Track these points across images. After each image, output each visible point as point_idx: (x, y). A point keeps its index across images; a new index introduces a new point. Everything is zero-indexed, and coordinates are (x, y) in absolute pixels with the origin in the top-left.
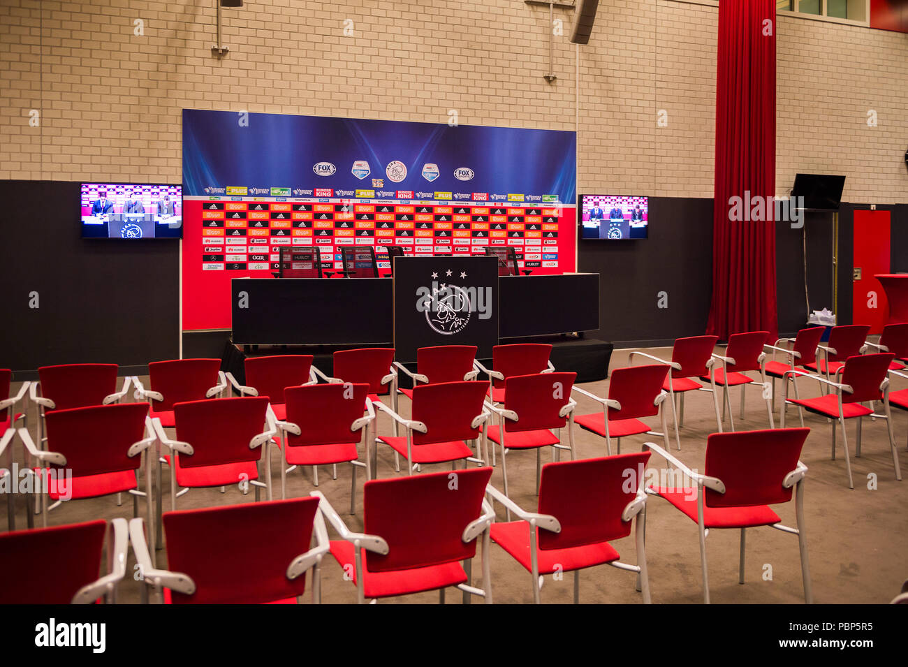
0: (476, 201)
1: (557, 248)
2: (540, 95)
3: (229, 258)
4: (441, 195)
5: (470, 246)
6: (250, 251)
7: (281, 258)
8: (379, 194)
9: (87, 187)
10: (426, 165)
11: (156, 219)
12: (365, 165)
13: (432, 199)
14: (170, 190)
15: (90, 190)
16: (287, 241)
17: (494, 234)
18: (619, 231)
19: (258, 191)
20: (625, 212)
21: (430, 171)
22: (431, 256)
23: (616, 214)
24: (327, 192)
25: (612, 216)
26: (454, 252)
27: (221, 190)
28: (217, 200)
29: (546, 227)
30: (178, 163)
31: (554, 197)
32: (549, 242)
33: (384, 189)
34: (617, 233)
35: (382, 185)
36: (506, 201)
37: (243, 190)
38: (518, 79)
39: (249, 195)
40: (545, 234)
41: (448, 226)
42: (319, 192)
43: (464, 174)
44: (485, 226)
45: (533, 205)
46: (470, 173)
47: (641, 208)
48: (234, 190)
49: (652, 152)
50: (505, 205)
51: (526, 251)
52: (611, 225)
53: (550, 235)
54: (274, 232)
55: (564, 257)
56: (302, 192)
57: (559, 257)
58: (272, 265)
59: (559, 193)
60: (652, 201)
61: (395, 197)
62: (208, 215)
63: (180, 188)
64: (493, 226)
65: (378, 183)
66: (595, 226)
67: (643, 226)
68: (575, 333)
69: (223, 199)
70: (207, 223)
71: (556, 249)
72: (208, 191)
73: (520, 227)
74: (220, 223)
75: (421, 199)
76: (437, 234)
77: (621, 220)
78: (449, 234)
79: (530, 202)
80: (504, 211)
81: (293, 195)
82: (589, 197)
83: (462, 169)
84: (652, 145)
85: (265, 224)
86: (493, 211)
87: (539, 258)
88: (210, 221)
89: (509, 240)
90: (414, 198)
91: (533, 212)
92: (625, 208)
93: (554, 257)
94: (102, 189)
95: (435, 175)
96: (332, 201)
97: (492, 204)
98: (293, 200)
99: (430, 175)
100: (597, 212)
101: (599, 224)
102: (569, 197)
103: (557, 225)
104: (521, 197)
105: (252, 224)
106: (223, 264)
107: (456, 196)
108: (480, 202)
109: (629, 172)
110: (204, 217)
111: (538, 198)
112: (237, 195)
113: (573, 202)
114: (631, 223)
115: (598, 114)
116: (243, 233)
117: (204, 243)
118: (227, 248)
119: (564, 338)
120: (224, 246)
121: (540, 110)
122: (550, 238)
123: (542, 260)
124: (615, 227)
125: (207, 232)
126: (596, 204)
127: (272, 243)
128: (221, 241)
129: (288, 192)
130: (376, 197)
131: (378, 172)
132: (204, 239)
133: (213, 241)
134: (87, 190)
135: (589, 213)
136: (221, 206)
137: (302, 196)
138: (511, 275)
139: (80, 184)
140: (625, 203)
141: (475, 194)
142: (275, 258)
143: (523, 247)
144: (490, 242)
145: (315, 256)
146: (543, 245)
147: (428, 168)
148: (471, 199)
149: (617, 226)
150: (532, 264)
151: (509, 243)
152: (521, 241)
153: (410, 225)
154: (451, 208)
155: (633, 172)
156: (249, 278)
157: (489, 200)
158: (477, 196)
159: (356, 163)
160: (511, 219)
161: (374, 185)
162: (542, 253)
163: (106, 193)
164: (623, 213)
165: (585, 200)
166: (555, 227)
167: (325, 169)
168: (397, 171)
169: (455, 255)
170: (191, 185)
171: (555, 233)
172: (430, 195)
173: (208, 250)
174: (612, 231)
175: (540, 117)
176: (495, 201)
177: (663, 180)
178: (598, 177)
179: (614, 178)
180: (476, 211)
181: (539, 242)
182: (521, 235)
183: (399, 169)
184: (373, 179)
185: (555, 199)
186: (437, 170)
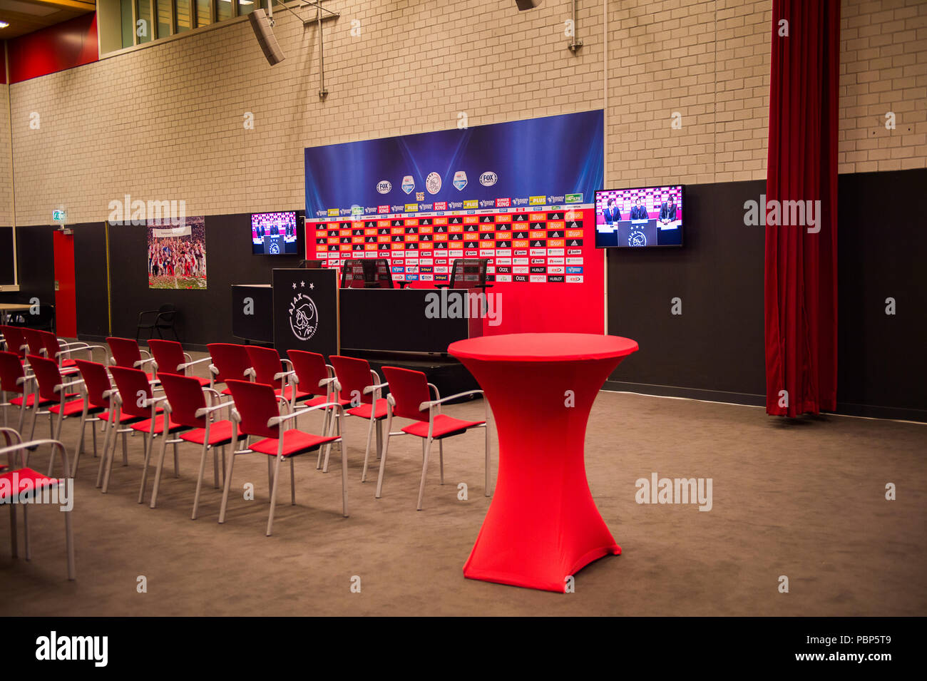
0: (499, 207)
1: (582, 258)
2: (565, 72)
4: (469, 204)
5: (494, 258)
8: (421, 207)
9: (255, 217)
10: (457, 174)
12: (411, 180)
13: (462, 209)
14: (290, 216)
16: (362, 255)
17: (517, 244)
18: (643, 236)
19: (344, 211)
21: (460, 179)
23: (639, 213)
24: (386, 209)
25: (634, 216)
27: (325, 213)
28: (323, 221)
29: (570, 234)
31: (578, 196)
32: (573, 252)
33: (425, 202)
34: (640, 239)
35: (423, 198)
36: (527, 205)
37: (337, 212)
38: (542, 59)
39: (340, 215)
40: (568, 242)
41: (475, 237)
42: (381, 209)
43: (488, 179)
44: (507, 236)
45: (555, 208)
46: (493, 177)
48: (332, 212)
49: (711, 118)
50: (527, 210)
51: (549, 263)
52: (632, 228)
53: (574, 243)
54: (355, 248)
55: (589, 269)
56: (370, 210)
57: (585, 270)
59: (583, 191)
60: (689, 193)
61: (433, 210)
62: (319, 234)
64: (515, 235)
65: (420, 197)
66: (611, 231)
67: (676, 228)
70: (318, 241)
71: (580, 261)
72: (318, 213)
73: (542, 235)
74: (325, 241)
75: (452, 210)
76: (466, 245)
77: (645, 221)
79: (552, 204)
80: (526, 216)
81: (365, 213)
83: (487, 174)
84: (711, 109)
85: (350, 240)
86: (515, 217)
87: (563, 272)
88: (320, 239)
90: (448, 210)
91: (556, 217)
92: (650, 204)
93: (578, 270)
95: (463, 183)
97: (513, 210)
98: (365, 218)
99: (460, 183)
103: (582, 231)
104: (541, 200)
105: (342, 240)
107: (482, 204)
108: (503, 209)
109: (675, 152)
110: (317, 236)
111: (560, 199)
112: (333, 216)
114: (659, 224)
115: (633, 80)
116: (337, 248)
117: (317, 257)
120: (327, 260)
122: (574, 248)
123: (565, 274)
124: (637, 230)
125: (319, 248)
128: (326, 255)
129: (362, 211)
130: (419, 210)
131: (420, 186)
132: (317, 254)
133: (321, 255)
134: (255, 219)
136: (325, 226)
137: (371, 214)
139: (251, 215)
140: (650, 197)
141: (498, 200)
143: (546, 258)
144: (512, 253)
146: (566, 256)
147: (458, 177)
148: (495, 206)
149: (640, 229)
150: (555, 279)
152: (542, 252)
153: (445, 238)
154: (477, 217)
155: (682, 151)
157: (511, 205)
158: (500, 202)
159: (405, 178)
160: (532, 226)
161: (418, 199)
162: (565, 266)
164: (648, 211)
166: (578, 234)
167: (384, 187)
168: (434, 182)
170: (310, 210)
171: (579, 241)
172: (459, 206)
174: (634, 237)
175: (564, 100)
176: (517, 206)
177: (728, 157)
178: (634, 165)
179: (656, 163)
180: (500, 219)
181: (562, 252)
182: (544, 244)
183: (436, 180)
184: (417, 193)
185: (580, 199)
186: (465, 178)
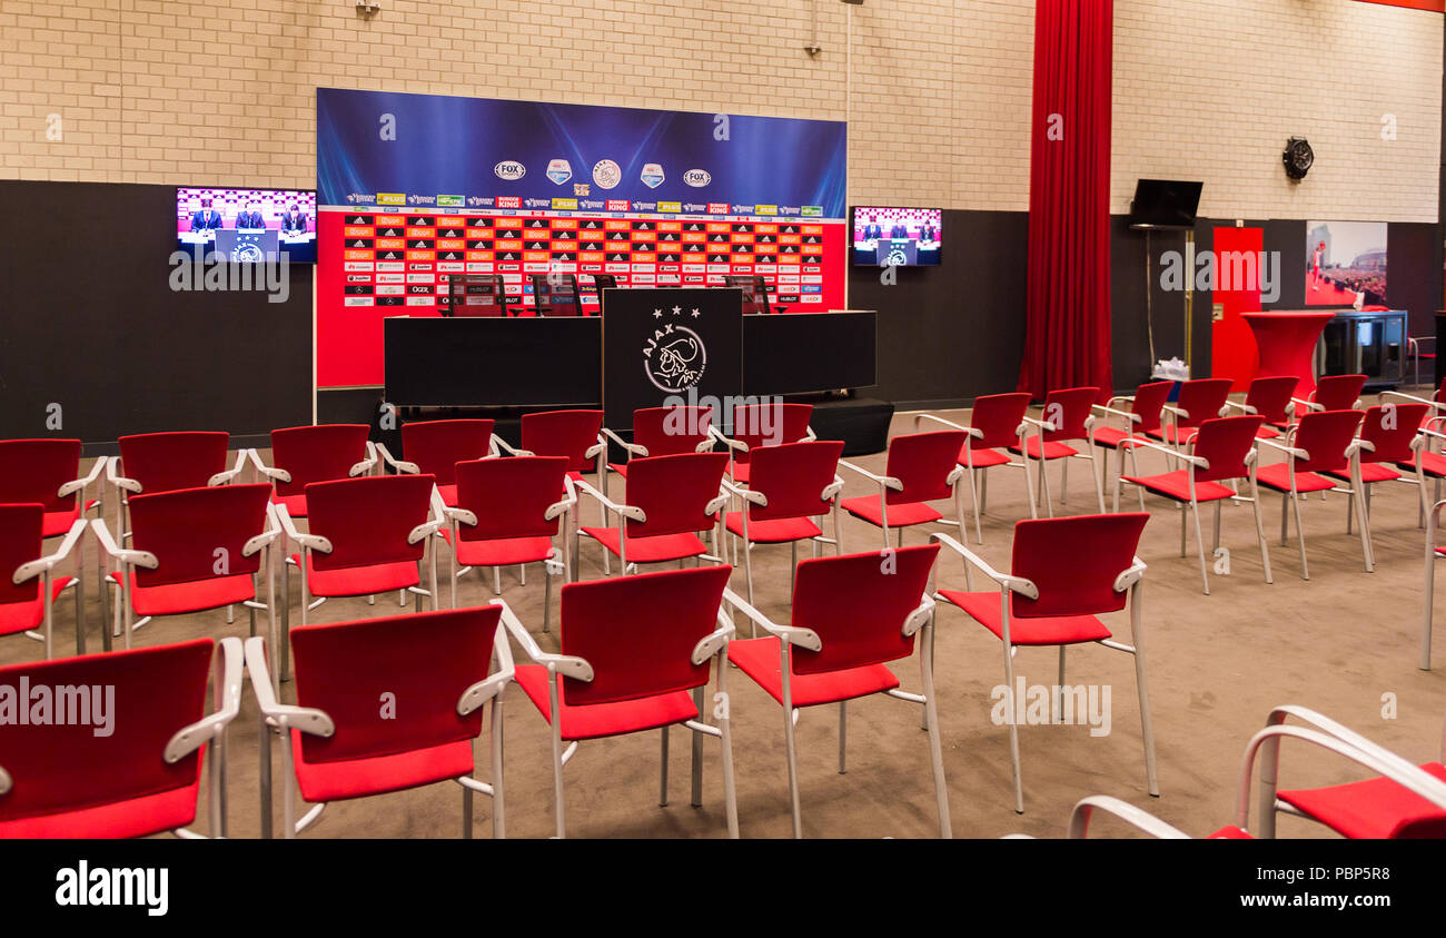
0: (713, 214)
1: (820, 277)
2: (799, 73)
3: (380, 290)
4: (666, 206)
5: (705, 275)
6: (409, 281)
7: (451, 290)
8: (583, 205)
9: (185, 192)
10: (647, 166)
11: (281, 236)
12: (564, 165)
13: (655, 211)
14: (299, 198)
15: (190, 196)
16: (459, 267)
17: (737, 258)
18: (903, 255)
19: (420, 199)
20: (910, 230)
21: (653, 174)
22: (654, 287)
24: (514, 202)
25: (894, 235)
26: (683, 282)
27: (370, 198)
28: (364, 211)
29: (807, 250)
30: (312, 161)
31: (817, 209)
32: (809, 269)
33: (590, 198)
34: (900, 258)
35: (587, 193)
36: (753, 214)
37: (400, 198)
38: (770, 52)
39: (408, 204)
40: (805, 259)
41: (675, 248)
42: (504, 201)
43: (697, 178)
44: (725, 248)
45: (789, 220)
46: (705, 177)
47: (932, 225)
48: (388, 198)
49: (947, 150)
50: (752, 219)
51: (780, 281)
52: (892, 247)
53: (812, 260)
54: (442, 256)
55: (830, 290)
56: (480, 201)
57: (823, 289)
58: (439, 299)
59: (823, 204)
60: (948, 216)
61: (605, 209)
62: (351, 232)
63: (313, 194)
64: (735, 248)
65: (582, 190)
66: (871, 249)
67: (934, 249)
68: (844, 391)
69: (372, 210)
70: (350, 243)
71: (819, 279)
72: (351, 198)
73: (772, 249)
74: (369, 243)
75: (639, 211)
76: (661, 258)
77: (906, 241)
78: (677, 258)
79: (785, 216)
80: (750, 228)
81: (468, 206)
82: (863, 210)
83: (694, 172)
84: (948, 141)
85: (430, 244)
86: (735, 227)
87: (797, 292)
88: (355, 240)
89: (757, 267)
90: (631, 210)
91: (789, 230)
92: (911, 225)
93: (816, 289)
94: (206, 196)
95: (659, 179)
96: (521, 213)
97: (733, 219)
98: (467, 212)
99: (652, 179)
100: (873, 230)
101: (876, 246)
102: (836, 210)
103: (821, 247)
104: (772, 209)
105: (412, 244)
106: (372, 299)
107: (686, 208)
108: (718, 215)
109: (916, 176)
110: (346, 234)
111: (795, 211)
112: (391, 205)
113: (843, 216)
114: (919, 245)
115: (876, 99)
116: (400, 255)
117: (347, 269)
118: (378, 276)
119: (829, 398)
120: (373, 274)
121: (799, 93)
122: (811, 265)
123: (801, 294)
124: (897, 249)
125: (352, 254)
126: (873, 219)
127: (439, 270)
128: (370, 267)
129: (460, 202)
130: (580, 209)
131: (582, 174)
132: (347, 264)
133: (358, 267)
134: (185, 196)
135: (863, 231)
136: (369, 220)
137: (480, 207)
138: (760, 314)
139: (175, 189)
140: (911, 217)
141: (712, 205)
142: (443, 290)
143: (776, 275)
144: (731, 269)
145: (497, 288)
146: (801, 273)
147: (649, 170)
148: (706, 212)
149: (900, 249)
150: (788, 299)
151: (756, 271)
152: (772, 269)
153: (625, 247)
154: (680, 224)
155: (922, 176)
156: (407, 317)
157: (731, 213)
158: (714, 208)
159: (553, 162)
160: (759, 238)
161: (577, 192)
162: (800, 284)
163: (211, 201)
164: (908, 231)
165: (857, 213)
166: (817, 250)
167: (510, 171)
168: (608, 173)
169: (684, 287)
170: (329, 191)
171: (818, 258)
172: (651, 206)
173: (351, 279)
174: (894, 256)
175: (799, 103)
176: (738, 214)
177: (962, 187)
178: (875, 183)
179: (897, 184)
180: (713, 228)
181: (797, 269)
182: (773, 259)
183: (611, 171)
184: (576, 185)
185: (819, 213)
186: (661, 173)
